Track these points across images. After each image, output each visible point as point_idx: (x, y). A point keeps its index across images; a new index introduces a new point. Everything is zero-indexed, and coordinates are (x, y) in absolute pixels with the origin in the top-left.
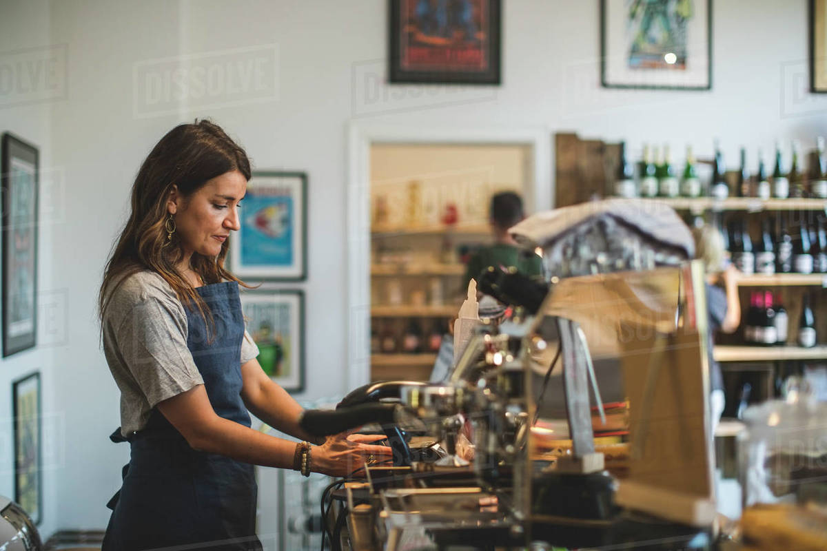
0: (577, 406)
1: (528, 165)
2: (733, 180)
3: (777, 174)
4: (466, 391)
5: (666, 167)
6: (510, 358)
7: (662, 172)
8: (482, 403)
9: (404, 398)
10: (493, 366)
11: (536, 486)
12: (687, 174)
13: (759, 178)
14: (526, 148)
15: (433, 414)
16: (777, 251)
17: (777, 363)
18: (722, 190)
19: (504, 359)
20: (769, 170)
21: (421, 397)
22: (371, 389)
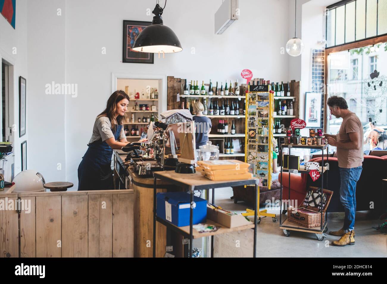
0: (172, 146)
1: (160, 85)
2: (214, 90)
3: (226, 89)
4: (152, 143)
5: (197, 86)
6: (160, 137)
7: (196, 88)
8: (156, 145)
9: (141, 145)
10: (158, 139)
11: (165, 160)
12: (203, 88)
13: (221, 90)
14: (160, 80)
15: (147, 147)
16: (226, 109)
17: (225, 138)
18: (211, 93)
19: (159, 137)
20: (224, 87)
21: (145, 144)
22: (131, 144)
